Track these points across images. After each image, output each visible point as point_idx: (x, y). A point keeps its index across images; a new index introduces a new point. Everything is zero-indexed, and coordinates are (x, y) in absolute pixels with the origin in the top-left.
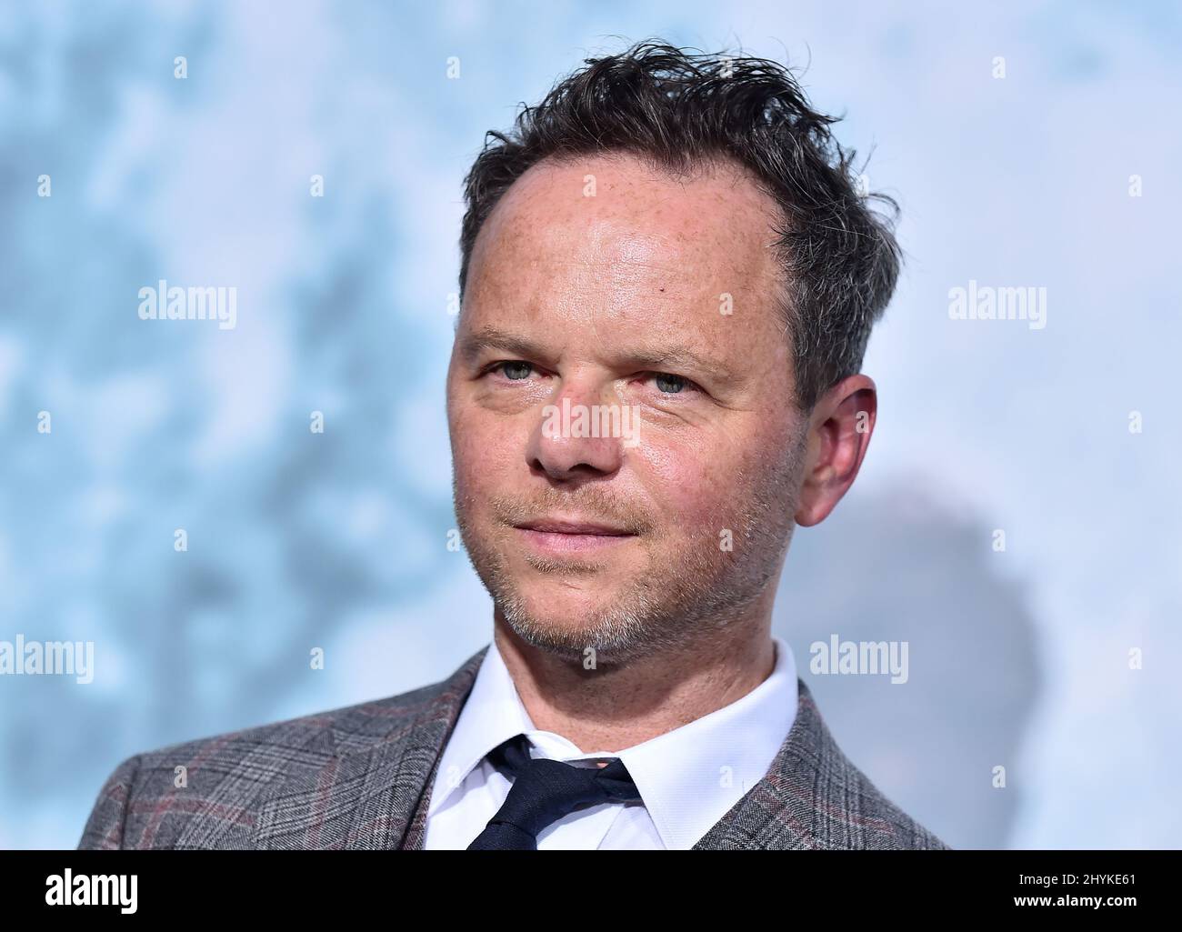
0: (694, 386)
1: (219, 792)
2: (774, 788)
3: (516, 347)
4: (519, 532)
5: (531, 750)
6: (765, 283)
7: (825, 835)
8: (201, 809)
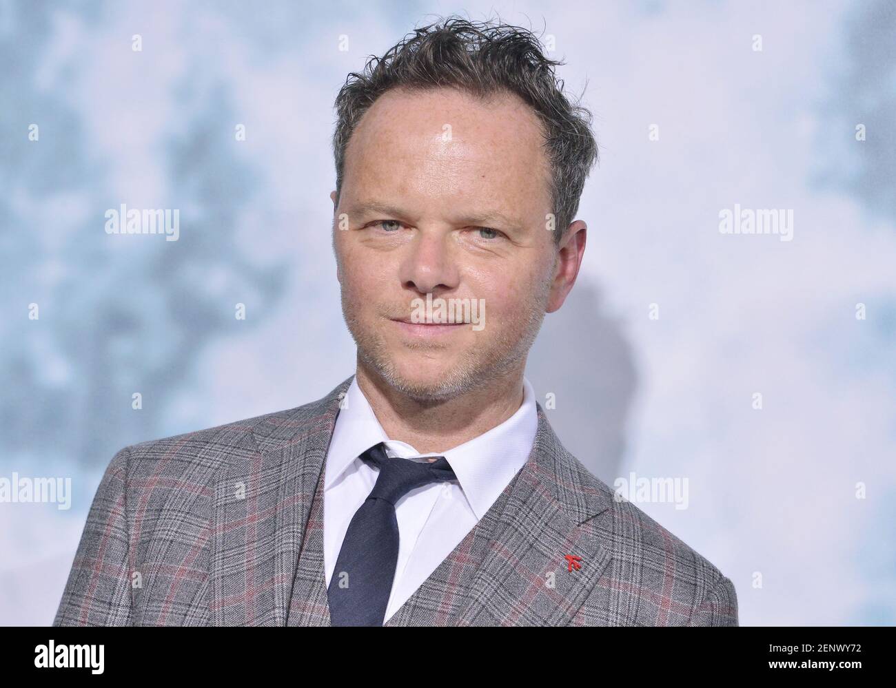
0: (503, 235)
1: (187, 475)
2: (533, 472)
3: (392, 212)
4: (393, 322)
5: (387, 451)
6: (539, 169)
7: (564, 500)
8: (177, 486)
